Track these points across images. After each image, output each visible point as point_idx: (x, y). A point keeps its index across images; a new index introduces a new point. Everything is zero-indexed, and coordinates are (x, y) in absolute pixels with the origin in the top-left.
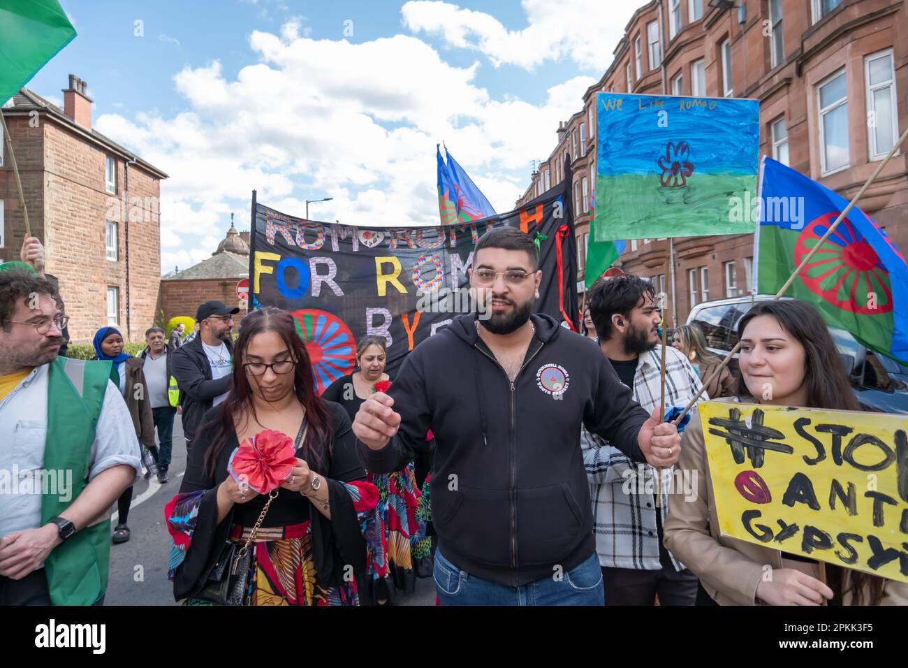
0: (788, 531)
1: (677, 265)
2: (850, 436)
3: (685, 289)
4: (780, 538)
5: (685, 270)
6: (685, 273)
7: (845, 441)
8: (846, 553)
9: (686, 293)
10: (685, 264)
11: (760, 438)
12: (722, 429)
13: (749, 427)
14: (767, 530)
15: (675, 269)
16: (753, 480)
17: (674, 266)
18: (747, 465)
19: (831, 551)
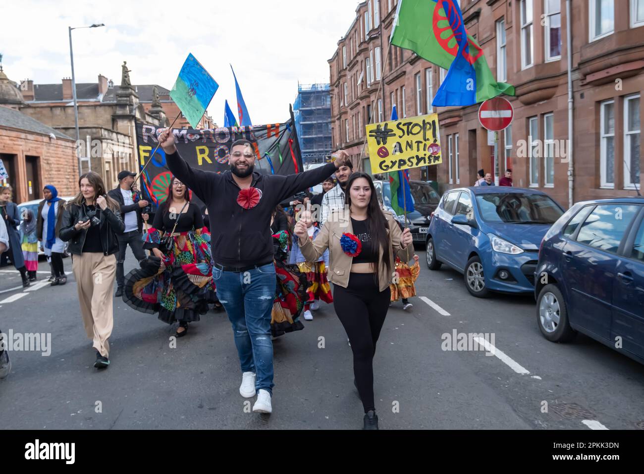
0: (394, 163)
1: (578, 96)
2: (412, 125)
3: (593, 131)
4: (391, 167)
5: (594, 103)
6: (592, 108)
7: (410, 127)
8: (410, 164)
9: (594, 137)
10: (592, 95)
11: (386, 133)
12: (374, 134)
13: (383, 130)
14: (387, 166)
15: (573, 103)
16: (383, 150)
17: (573, 97)
18: (382, 145)
19: (406, 165)
